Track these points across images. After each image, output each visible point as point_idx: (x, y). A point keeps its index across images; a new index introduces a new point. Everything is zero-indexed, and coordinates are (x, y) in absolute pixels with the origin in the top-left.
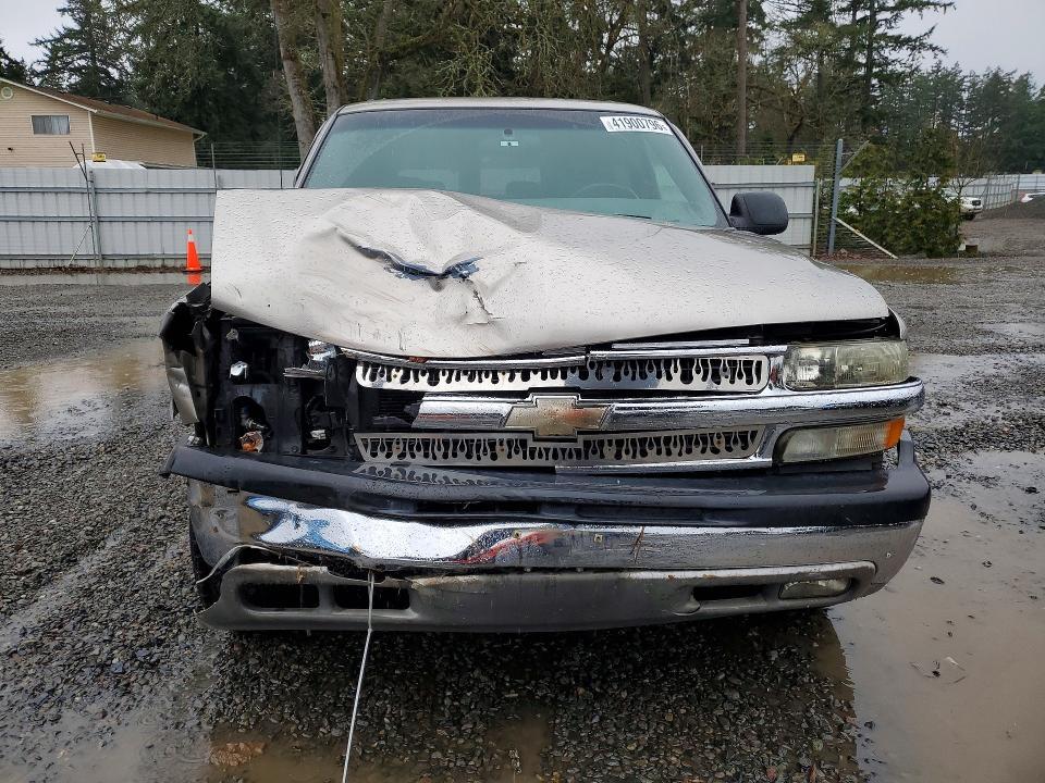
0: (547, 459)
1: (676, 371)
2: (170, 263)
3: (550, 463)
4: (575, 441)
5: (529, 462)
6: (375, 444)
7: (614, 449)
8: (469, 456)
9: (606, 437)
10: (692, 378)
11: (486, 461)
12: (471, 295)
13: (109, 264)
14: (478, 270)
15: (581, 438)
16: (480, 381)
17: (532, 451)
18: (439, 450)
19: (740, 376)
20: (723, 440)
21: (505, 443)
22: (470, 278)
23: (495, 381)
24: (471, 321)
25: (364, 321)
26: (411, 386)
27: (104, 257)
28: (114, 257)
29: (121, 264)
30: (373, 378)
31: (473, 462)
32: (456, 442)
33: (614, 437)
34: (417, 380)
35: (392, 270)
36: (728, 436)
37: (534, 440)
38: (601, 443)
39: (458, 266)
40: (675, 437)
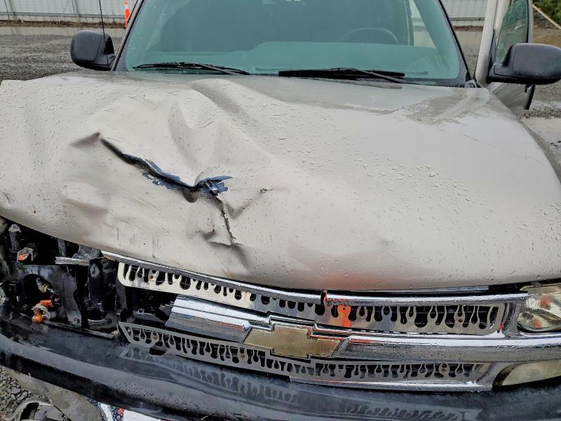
0: (282, 369)
1: (411, 315)
2: (118, 21)
3: (285, 373)
4: (309, 362)
5: (266, 369)
6: (136, 332)
7: (344, 371)
8: (214, 356)
9: (337, 363)
10: (426, 322)
11: (229, 362)
12: (218, 213)
13: (83, 20)
14: (226, 189)
15: (314, 362)
16: (225, 295)
17: (270, 362)
18: (189, 347)
19: (474, 320)
20: (448, 368)
21: (245, 351)
22: (219, 196)
23: (238, 296)
24: (217, 240)
25: (122, 226)
26: (165, 287)
27: (80, 16)
28: (86, 16)
29: (90, 20)
30: (132, 278)
31: (218, 361)
32: (202, 344)
33: (345, 363)
34: (170, 282)
35: (150, 176)
36: (453, 367)
37: (271, 354)
38: (332, 367)
39: (209, 181)
40: (403, 366)
